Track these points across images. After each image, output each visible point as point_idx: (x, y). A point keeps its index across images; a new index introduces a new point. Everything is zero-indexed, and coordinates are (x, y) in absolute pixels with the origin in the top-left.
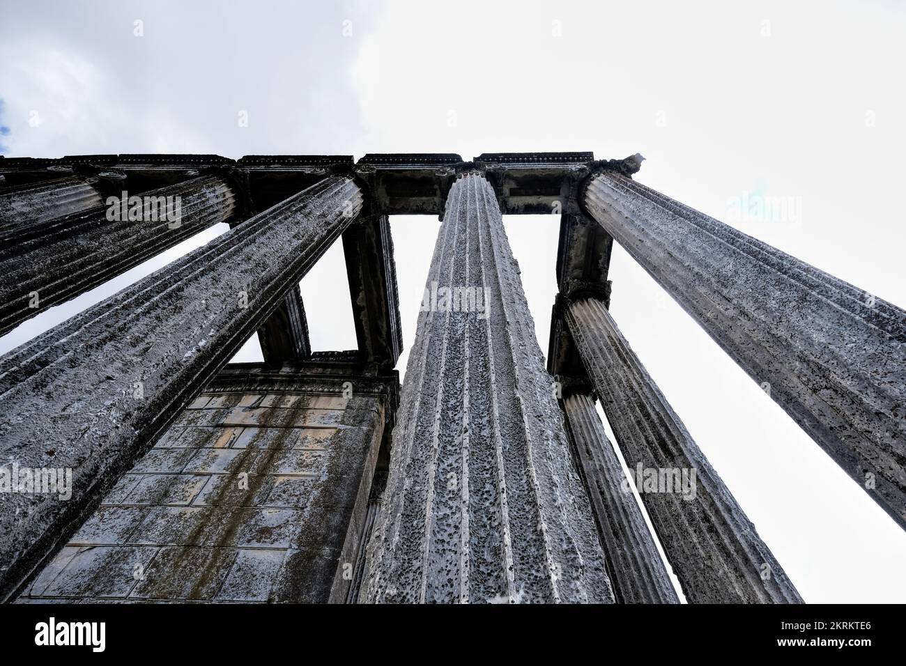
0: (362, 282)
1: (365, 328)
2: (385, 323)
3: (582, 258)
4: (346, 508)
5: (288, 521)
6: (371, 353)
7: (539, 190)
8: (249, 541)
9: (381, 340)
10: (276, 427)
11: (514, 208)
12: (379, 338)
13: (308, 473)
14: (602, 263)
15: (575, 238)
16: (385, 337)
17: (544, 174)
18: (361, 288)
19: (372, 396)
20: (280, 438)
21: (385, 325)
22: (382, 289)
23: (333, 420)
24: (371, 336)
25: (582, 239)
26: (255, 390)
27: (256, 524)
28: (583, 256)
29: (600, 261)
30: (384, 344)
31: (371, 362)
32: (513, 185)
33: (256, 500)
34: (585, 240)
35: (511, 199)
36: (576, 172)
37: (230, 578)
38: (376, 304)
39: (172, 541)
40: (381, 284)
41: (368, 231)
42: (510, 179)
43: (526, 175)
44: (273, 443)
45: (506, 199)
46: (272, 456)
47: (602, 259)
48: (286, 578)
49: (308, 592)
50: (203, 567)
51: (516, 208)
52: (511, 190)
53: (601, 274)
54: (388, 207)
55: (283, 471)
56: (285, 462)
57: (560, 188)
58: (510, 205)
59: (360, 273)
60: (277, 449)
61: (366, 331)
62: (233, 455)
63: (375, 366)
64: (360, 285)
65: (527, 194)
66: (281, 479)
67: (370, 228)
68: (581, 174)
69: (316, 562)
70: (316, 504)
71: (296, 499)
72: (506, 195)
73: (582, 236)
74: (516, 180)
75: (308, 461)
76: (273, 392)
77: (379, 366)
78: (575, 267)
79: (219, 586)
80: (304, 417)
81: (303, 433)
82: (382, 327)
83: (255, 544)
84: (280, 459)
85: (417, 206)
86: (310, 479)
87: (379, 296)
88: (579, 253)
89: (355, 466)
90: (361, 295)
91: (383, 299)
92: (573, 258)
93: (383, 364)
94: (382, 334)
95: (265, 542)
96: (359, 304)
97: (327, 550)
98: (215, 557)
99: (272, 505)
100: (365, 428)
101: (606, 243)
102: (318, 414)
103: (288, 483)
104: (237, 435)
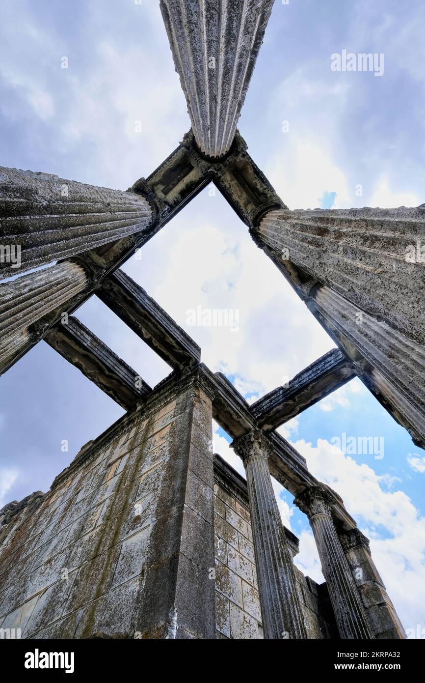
0: (138, 323)
1: (162, 350)
2: (170, 338)
3: (245, 195)
4: (183, 471)
5: (149, 503)
6: (179, 363)
7: (179, 177)
8: (128, 532)
9: (177, 351)
10: (138, 446)
11: (174, 201)
12: (174, 350)
13: (159, 462)
14: (261, 187)
15: (228, 186)
16: (177, 347)
17: (173, 164)
18: (140, 327)
19: (190, 388)
20: (141, 451)
21: (171, 340)
22: (152, 318)
23: (169, 419)
24: (169, 352)
25: (233, 183)
26: (125, 431)
27: (132, 518)
28: (244, 193)
29: (258, 187)
30: (181, 351)
31: (183, 369)
32: (161, 187)
33: (130, 501)
34: (236, 181)
35: (167, 197)
36: (184, 141)
37: (119, 569)
38: (155, 330)
39: (85, 560)
40: (149, 316)
41: (115, 289)
42: (156, 185)
43: (163, 174)
44: (137, 457)
45: (165, 200)
46: (137, 466)
47: (258, 184)
48: (150, 547)
49: (166, 549)
50: (102, 568)
51: (176, 200)
52: (163, 191)
53: (267, 194)
54: (106, 264)
55: (144, 471)
56: (145, 465)
57: (190, 163)
58: (170, 201)
59: (132, 318)
60: (140, 459)
61: (165, 351)
62: (116, 479)
63: (186, 370)
64: (138, 325)
65: (175, 185)
66: (143, 477)
67: (115, 286)
68: (188, 139)
69: (169, 523)
70: (164, 480)
71: (153, 485)
72: (163, 197)
73: (232, 180)
74: (160, 182)
75: (158, 455)
76: (134, 426)
77: (190, 368)
78: (246, 205)
79: (112, 578)
80: (153, 429)
81: (153, 439)
82: (171, 342)
83: (132, 532)
84: (142, 465)
85: (121, 249)
86: (160, 466)
87: (153, 323)
88: (239, 194)
89: (184, 439)
90: (144, 331)
91: (157, 324)
92: (239, 200)
93: (191, 365)
94: (174, 346)
95: (137, 527)
96: (146, 338)
97: (175, 509)
98: (109, 558)
99: (140, 498)
100: (188, 411)
101: (250, 172)
102: (160, 422)
103: (148, 476)
104: (118, 466)
